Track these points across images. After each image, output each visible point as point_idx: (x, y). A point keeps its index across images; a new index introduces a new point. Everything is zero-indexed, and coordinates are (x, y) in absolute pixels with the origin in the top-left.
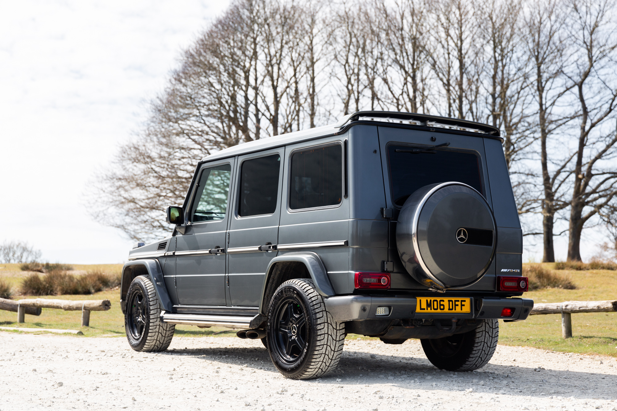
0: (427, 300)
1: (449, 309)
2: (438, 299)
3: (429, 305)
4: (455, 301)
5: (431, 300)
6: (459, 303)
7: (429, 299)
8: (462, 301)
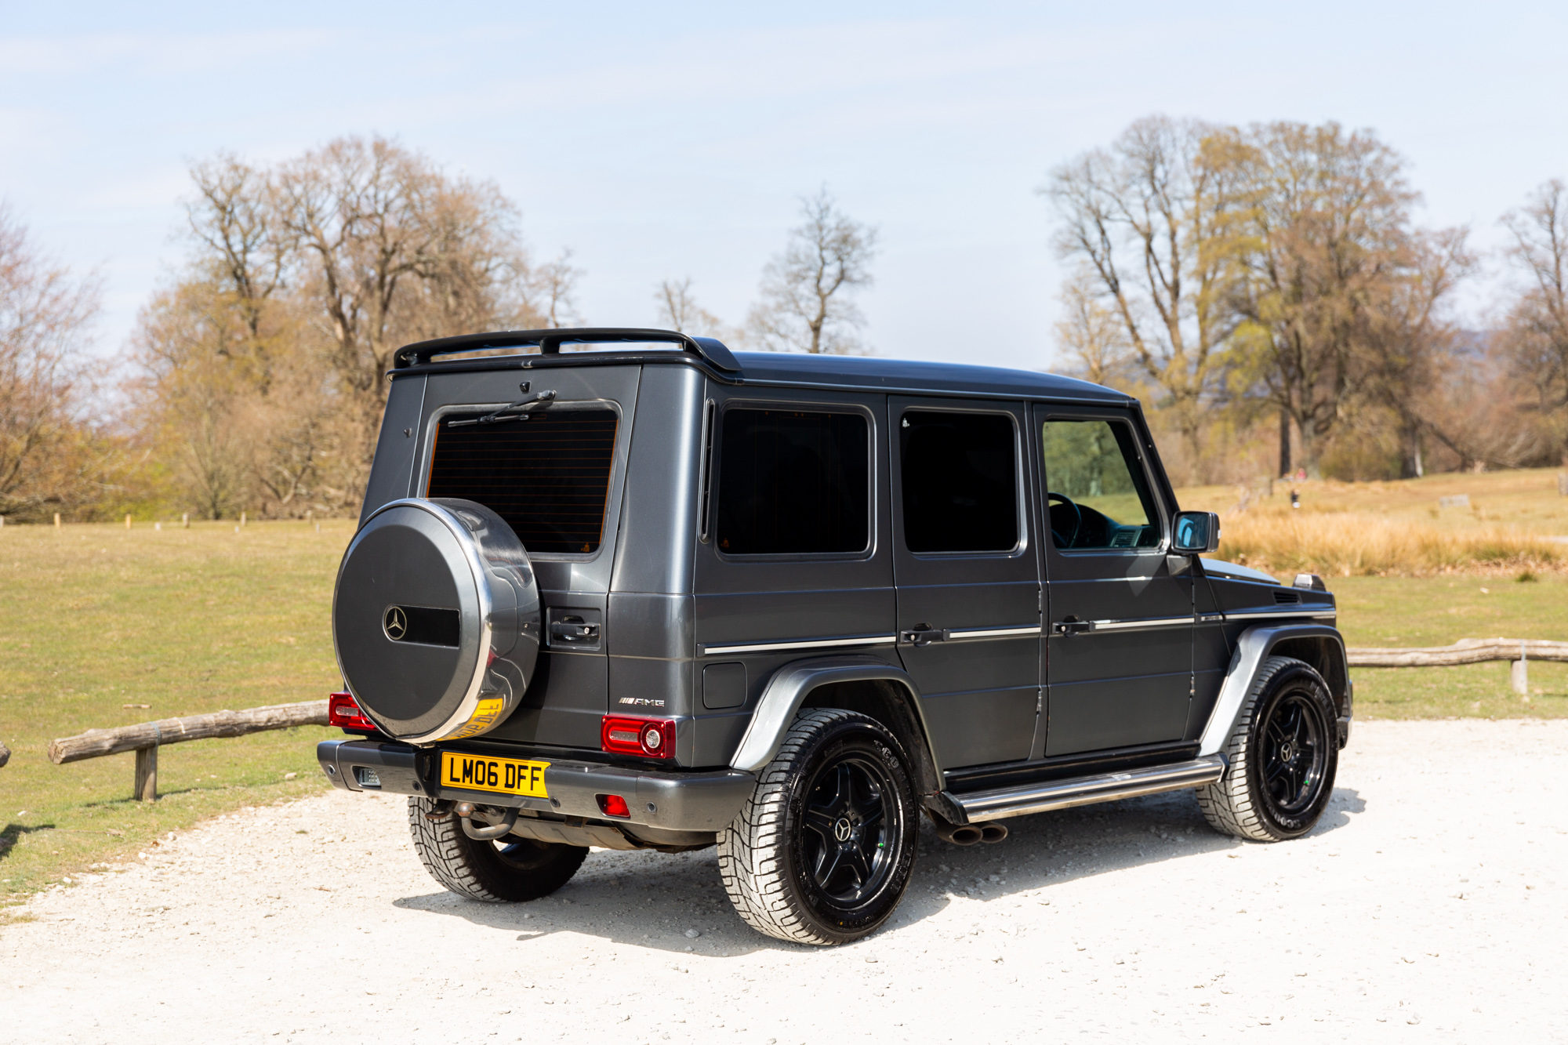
0: (465, 761)
1: (507, 785)
2: (487, 760)
3: (467, 772)
4: (521, 767)
5: (472, 762)
6: (526, 773)
7: (469, 758)
8: (534, 769)
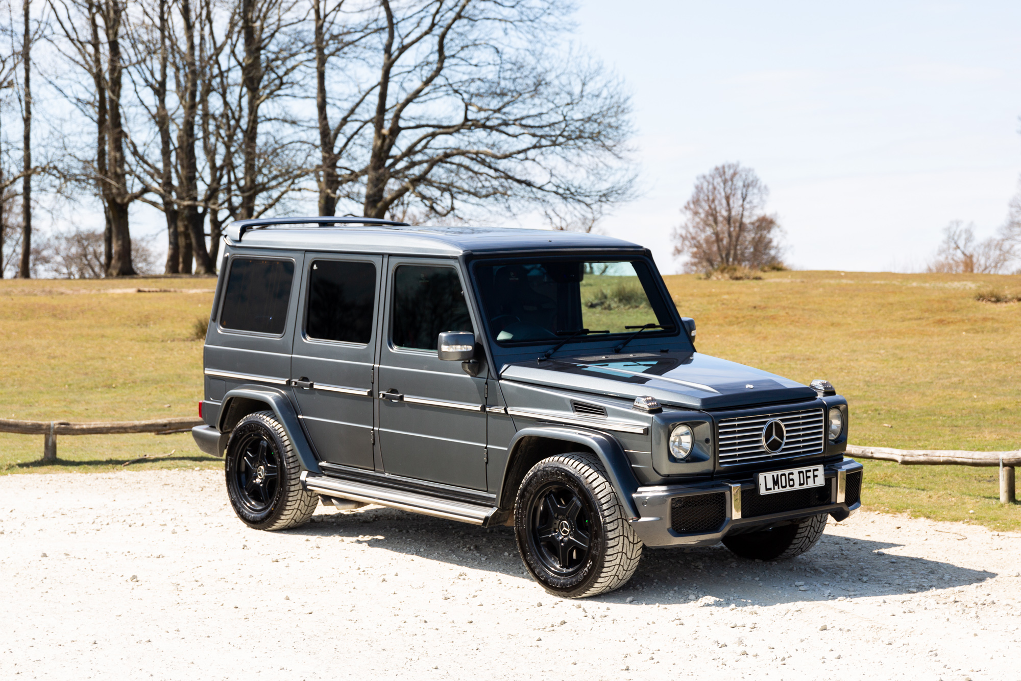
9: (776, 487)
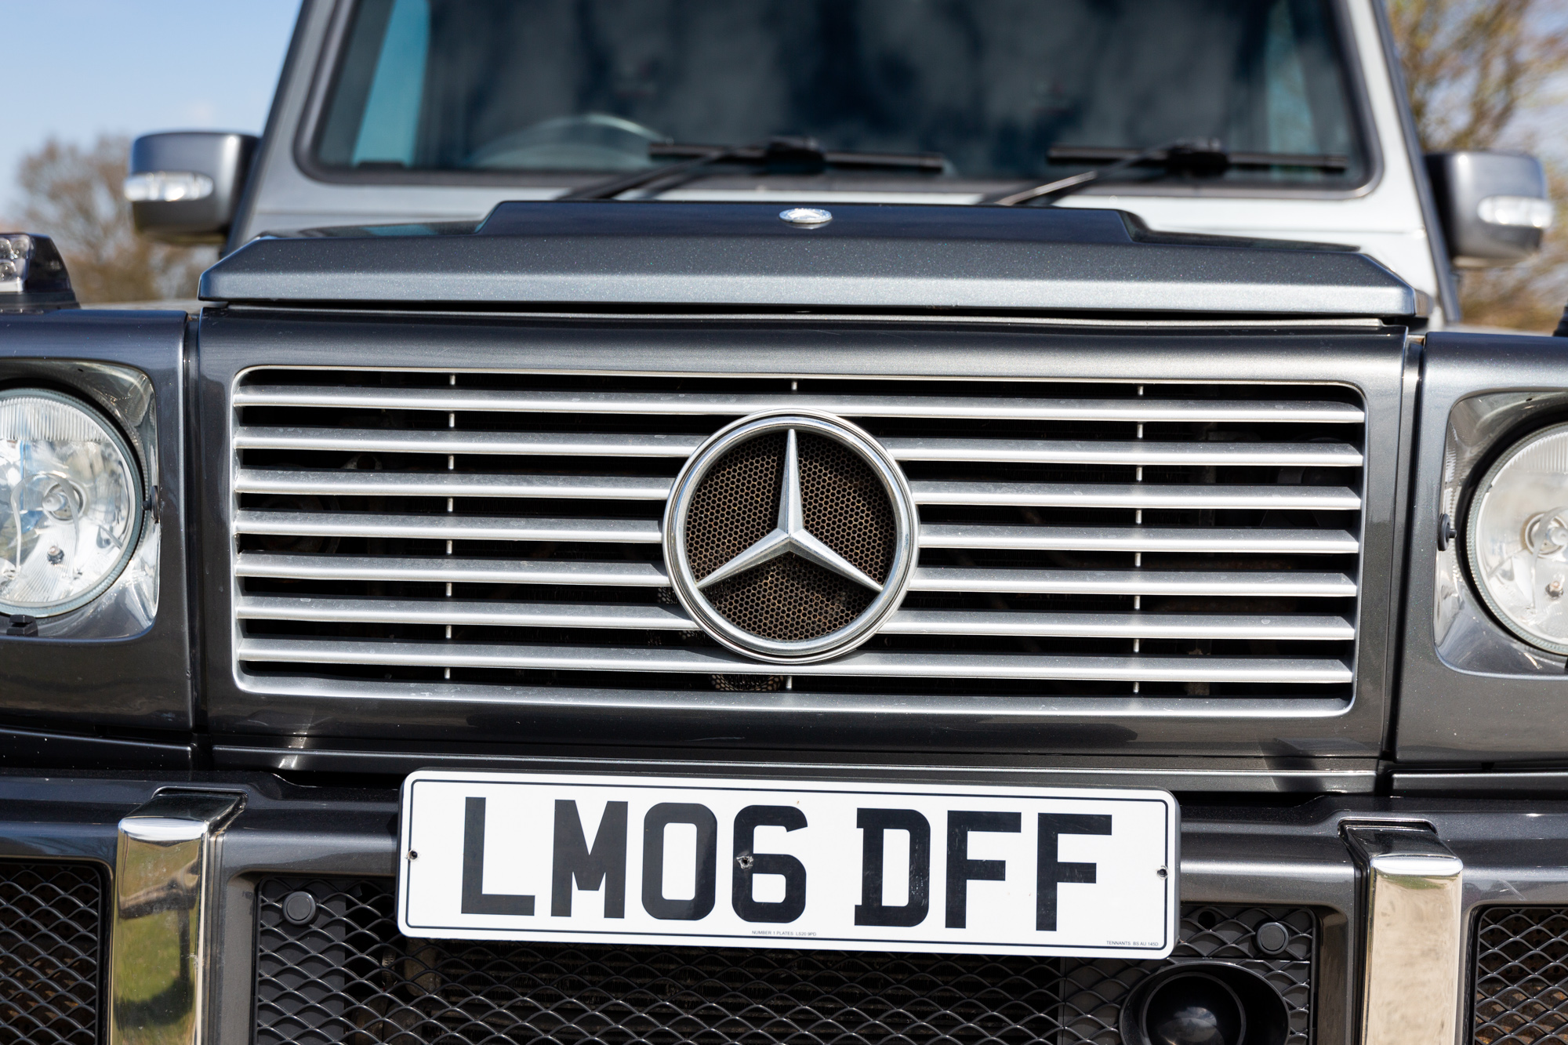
9: (588, 904)
